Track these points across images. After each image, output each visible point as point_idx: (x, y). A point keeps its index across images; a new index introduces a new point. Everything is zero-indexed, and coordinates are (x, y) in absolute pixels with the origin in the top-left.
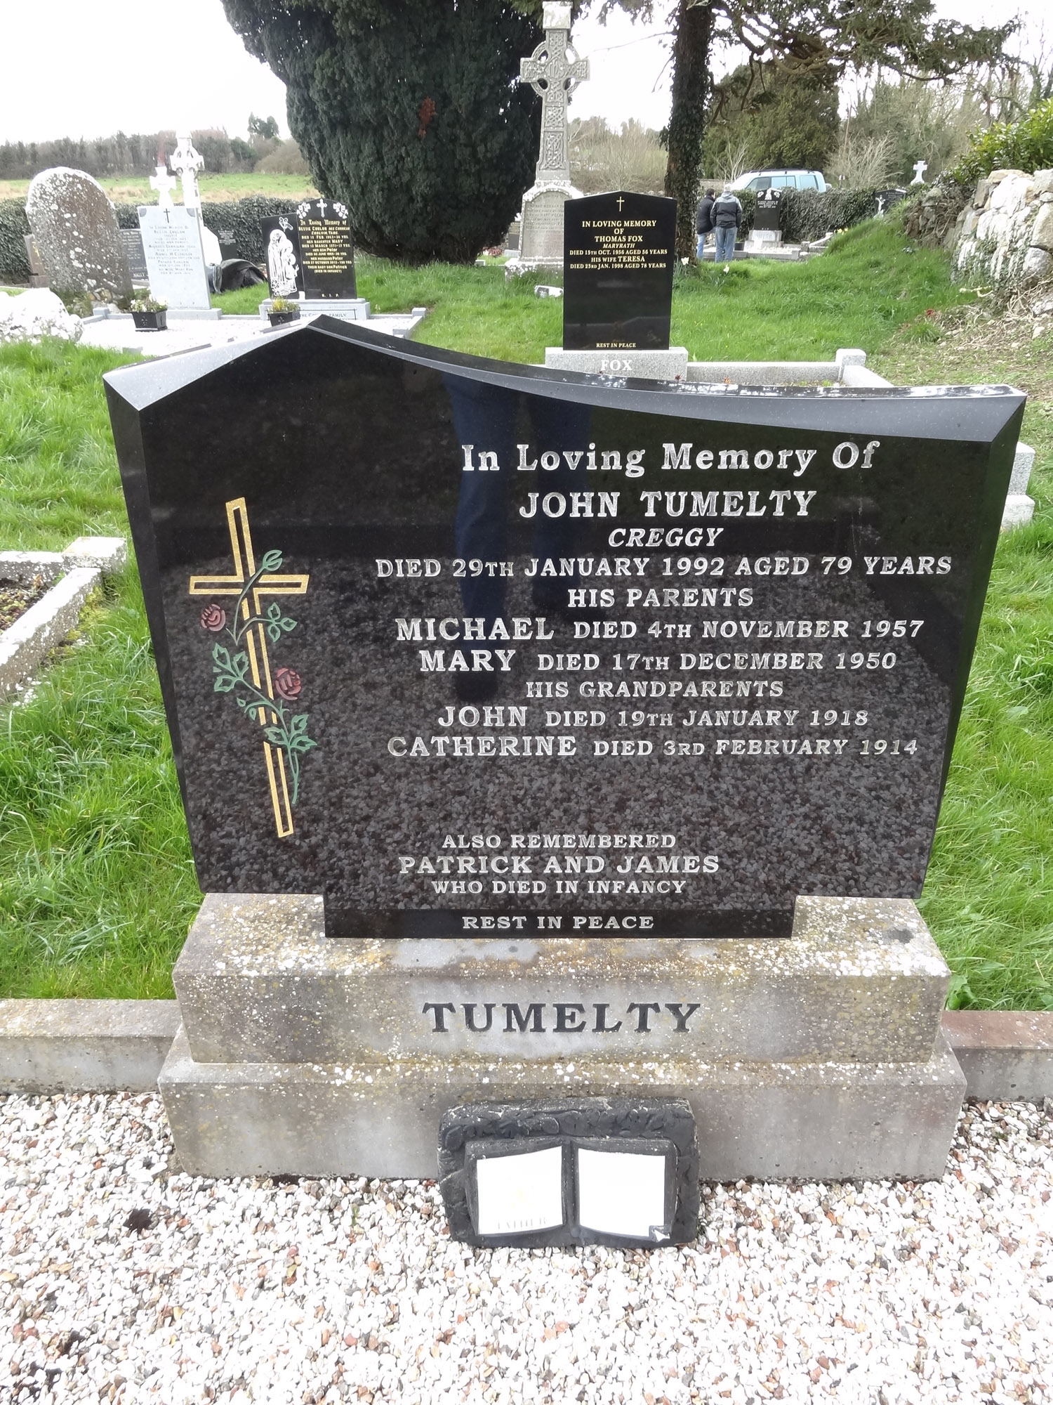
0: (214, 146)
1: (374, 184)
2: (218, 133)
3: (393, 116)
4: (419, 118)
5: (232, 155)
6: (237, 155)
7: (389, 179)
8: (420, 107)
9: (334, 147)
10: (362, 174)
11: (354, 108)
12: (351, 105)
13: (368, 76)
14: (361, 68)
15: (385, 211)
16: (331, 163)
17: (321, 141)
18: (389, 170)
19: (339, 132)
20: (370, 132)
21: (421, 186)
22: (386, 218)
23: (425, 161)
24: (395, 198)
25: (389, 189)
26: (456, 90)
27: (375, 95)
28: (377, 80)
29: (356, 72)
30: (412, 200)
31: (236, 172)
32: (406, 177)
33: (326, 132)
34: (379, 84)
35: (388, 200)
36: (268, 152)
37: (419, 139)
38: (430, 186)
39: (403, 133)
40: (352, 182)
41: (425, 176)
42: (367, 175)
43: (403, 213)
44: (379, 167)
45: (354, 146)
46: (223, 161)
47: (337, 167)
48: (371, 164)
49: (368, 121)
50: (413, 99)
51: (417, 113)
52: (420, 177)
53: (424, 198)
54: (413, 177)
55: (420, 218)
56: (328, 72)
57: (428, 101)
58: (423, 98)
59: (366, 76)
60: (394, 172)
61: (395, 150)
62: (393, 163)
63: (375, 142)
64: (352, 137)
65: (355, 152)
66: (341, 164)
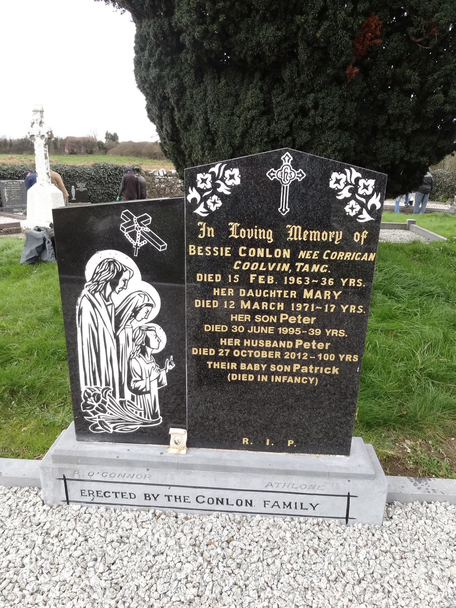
0: (90, 144)
2: (93, 138)
5: (98, 148)
6: (100, 148)
9: (198, 98)
11: (242, 36)
12: (237, 31)
16: (190, 119)
17: (181, 90)
19: (207, 79)
20: (257, 75)
31: (99, 154)
33: (188, 80)
36: (113, 147)
40: (219, 143)
44: (264, 120)
45: (229, 95)
46: (94, 149)
47: (200, 123)
48: (252, 118)
60: (287, 129)
61: (292, 99)
62: (286, 118)
63: (261, 90)
64: (227, 84)
65: (230, 103)
66: (206, 120)
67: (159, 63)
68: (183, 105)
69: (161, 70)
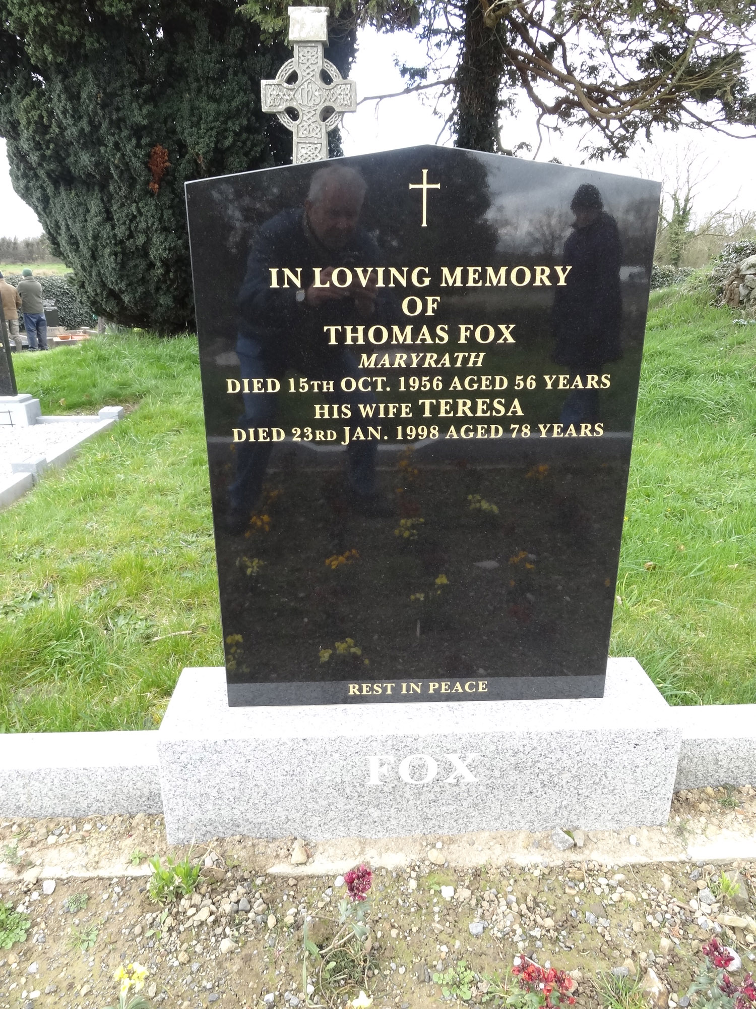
1: (104, 247)
3: (117, 167)
4: (150, 170)
7: (122, 242)
8: (148, 155)
9: (58, 206)
10: (90, 235)
11: (72, 159)
12: (69, 155)
13: (80, 117)
14: (69, 106)
15: (121, 277)
16: (57, 222)
18: (121, 231)
19: (62, 189)
20: (96, 188)
21: (158, 250)
22: (123, 285)
23: (161, 220)
24: (131, 264)
25: (124, 253)
26: (191, 135)
27: (92, 141)
28: (91, 123)
29: (64, 112)
30: (151, 265)
32: (141, 240)
33: (50, 190)
34: (95, 128)
35: (123, 265)
37: (152, 195)
38: (170, 250)
39: (132, 187)
40: (81, 246)
41: (162, 238)
42: (96, 237)
43: (144, 281)
44: (108, 227)
45: (80, 204)
47: (64, 228)
48: (99, 224)
49: (89, 175)
50: (138, 146)
51: (146, 164)
52: (156, 239)
53: (165, 263)
54: (149, 240)
55: (164, 287)
56: (35, 114)
57: (159, 149)
58: (152, 145)
59: (77, 117)
60: (127, 233)
61: (125, 208)
62: (124, 223)
63: (102, 199)
64: (77, 194)
65: (81, 211)
66: (68, 225)
67: (25, 176)
68: (50, 212)
69: (29, 182)
